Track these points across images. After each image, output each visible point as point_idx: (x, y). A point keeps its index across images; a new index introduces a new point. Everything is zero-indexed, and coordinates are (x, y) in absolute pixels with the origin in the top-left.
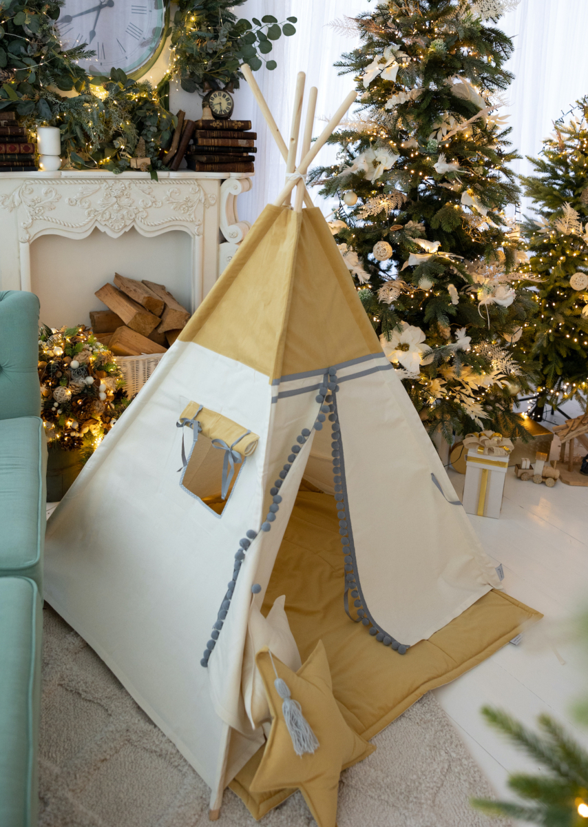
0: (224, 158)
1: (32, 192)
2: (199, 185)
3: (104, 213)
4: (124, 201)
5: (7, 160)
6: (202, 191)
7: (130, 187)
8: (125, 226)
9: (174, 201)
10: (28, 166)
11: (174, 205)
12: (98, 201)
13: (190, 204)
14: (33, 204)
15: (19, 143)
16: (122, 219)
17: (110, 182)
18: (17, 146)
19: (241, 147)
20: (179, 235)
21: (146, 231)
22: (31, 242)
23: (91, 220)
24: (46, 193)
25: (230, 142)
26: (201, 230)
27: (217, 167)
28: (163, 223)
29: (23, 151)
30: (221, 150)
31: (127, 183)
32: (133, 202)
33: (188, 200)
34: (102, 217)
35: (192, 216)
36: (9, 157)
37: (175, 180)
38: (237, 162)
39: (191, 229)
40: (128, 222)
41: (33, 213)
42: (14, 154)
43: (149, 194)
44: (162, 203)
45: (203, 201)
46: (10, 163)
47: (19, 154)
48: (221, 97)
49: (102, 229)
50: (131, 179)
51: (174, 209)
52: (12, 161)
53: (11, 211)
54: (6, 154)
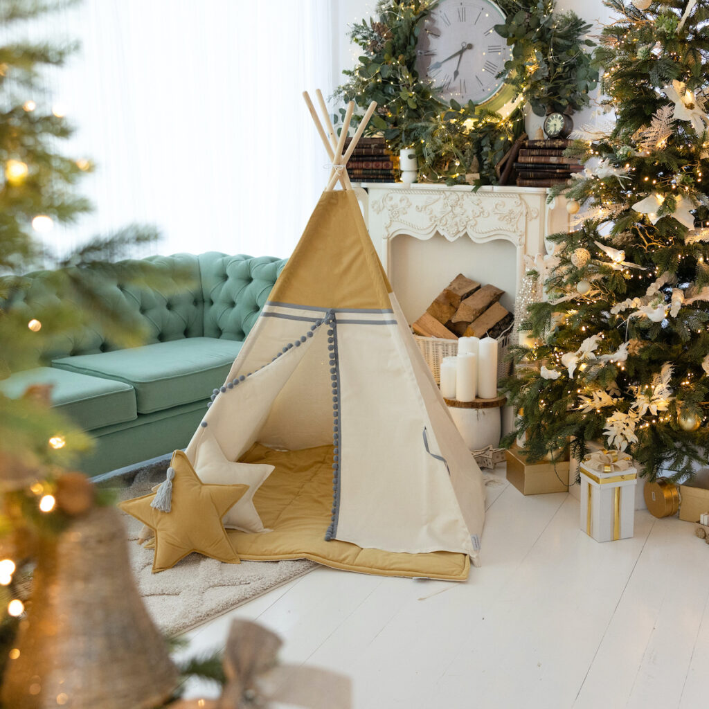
0: (539, 174)
1: (391, 199)
2: (521, 199)
3: (442, 219)
4: (458, 210)
5: (373, 174)
6: (523, 203)
7: (462, 198)
8: (459, 232)
9: (498, 212)
10: (389, 179)
11: (498, 216)
12: (438, 208)
13: (512, 216)
14: (391, 208)
15: (383, 161)
16: (456, 225)
17: (448, 193)
18: (380, 164)
19: (551, 164)
20: (503, 243)
21: (476, 238)
22: (391, 239)
23: (433, 224)
24: (401, 201)
25: (543, 160)
26: (523, 240)
27: (534, 182)
28: (489, 232)
29: (384, 167)
30: (537, 167)
31: (460, 194)
32: (465, 211)
33: (511, 212)
34: (440, 222)
35: (515, 227)
36: (374, 171)
37: (500, 193)
38: (553, 178)
39: (514, 239)
40: (461, 229)
41: (391, 216)
42: (378, 170)
43: (478, 205)
44: (489, 214)
45: (525, 213)
46: (375, 177)
47: (382, 169)
48: (557, 119)
49: (442, 233)
50: (464, 192)
51: (499, 219)
52: (378, 174)
53: (378, 213)
54: (373, 169)
